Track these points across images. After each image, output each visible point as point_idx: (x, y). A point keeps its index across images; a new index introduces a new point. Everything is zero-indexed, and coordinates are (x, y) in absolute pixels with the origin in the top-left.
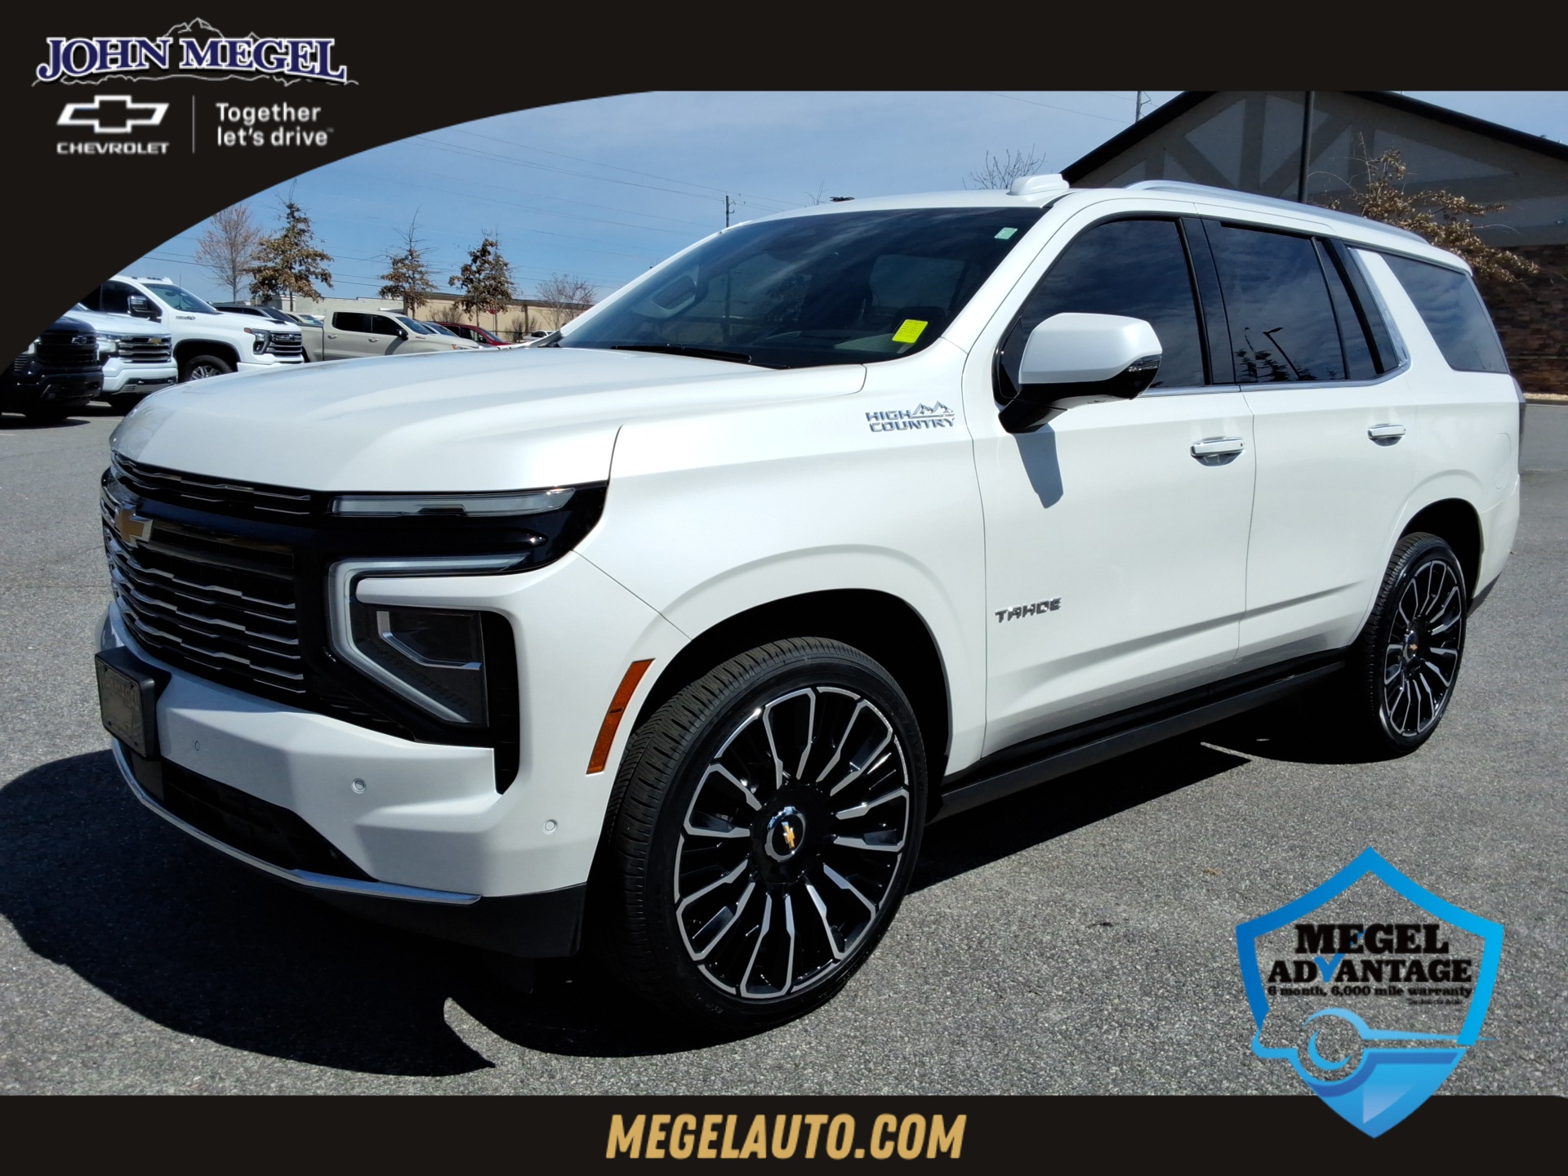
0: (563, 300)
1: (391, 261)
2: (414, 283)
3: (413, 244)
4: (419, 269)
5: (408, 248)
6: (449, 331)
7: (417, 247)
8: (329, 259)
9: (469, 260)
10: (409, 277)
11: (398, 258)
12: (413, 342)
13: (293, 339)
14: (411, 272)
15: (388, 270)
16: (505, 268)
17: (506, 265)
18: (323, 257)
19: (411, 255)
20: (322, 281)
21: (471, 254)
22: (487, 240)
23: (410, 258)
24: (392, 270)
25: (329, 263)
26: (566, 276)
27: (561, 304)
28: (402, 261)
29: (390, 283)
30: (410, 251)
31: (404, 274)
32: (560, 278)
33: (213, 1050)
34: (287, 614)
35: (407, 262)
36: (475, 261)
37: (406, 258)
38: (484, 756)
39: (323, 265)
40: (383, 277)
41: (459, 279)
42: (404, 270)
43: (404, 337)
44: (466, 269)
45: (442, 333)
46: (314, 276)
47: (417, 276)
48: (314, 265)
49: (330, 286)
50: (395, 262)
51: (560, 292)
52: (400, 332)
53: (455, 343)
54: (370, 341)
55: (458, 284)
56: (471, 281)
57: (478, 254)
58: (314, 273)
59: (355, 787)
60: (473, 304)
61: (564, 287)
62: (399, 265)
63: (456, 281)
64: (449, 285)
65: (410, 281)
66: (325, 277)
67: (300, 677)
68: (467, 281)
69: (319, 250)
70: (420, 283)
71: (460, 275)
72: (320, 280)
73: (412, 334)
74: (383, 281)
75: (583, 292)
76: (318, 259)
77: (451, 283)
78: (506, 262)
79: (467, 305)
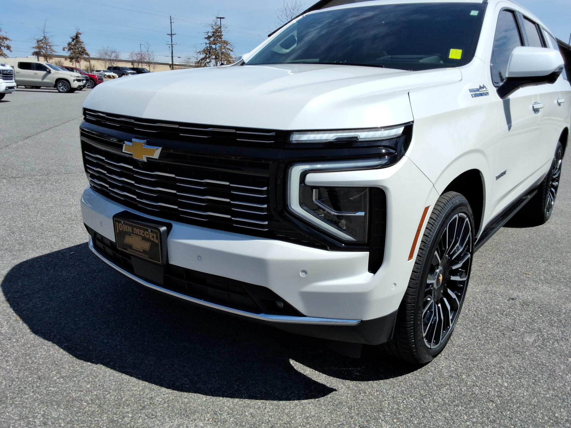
0: (107, 57)
1: (36, 41)
2: (47, 50)
3: (45, 34)
4: (49, 44)
5: (43, 36)
6: (66, 69)
7: (47, 35)
8: (9, 40)
9: (71, 40)
10: (45, 47)
11: (39, 39)
12: (53, 74)
13: (9, 72)
14: (45, 45)
15: (36, 45)
16: (82, 44)
17: (83, 43)
18: (6, 39)
19: (45, 38)
20: (7, 49)
21: (72, 38)
22: (78, 32)
23: (44, 39)
24: (37, 45)
25: (10, 41)
26: (108, 47)
27: (107, 59)
28: (41, 41)
29: (37, 50)
30: (44, 37)
31: (42, 46)
32: (105, 48)
33: (205, 399)
34: (261, 192)
35: (43, 41)
36: (73, 41)
37: (43, 40)
38: (364, 256)
39: (7, 43)
40: (33, 48)
41: (67, 48)
42: (42, 45)
43: (49, 72)
44: (69, 44)
45: (63, 70)
46: (3, 47)
47: (48, 47)
48: (3, 42)
49: (11, 51)
50: (38, 41)
51: (106, 54)
52: (48, 70)
53: (71, 74)
54: (35, 74)
55: (66, 50)
56: (72, 49)
57: (74, 38)
58: (3, 46)
59: (302, 275)
60: (73, 59)
61: (107, 52)
62: (40, 42)
63: (66, 49)
64: (63, 51)
65: (45, 49)
66: (8, 48)
67: (266, 223)
68: (70, 49)
69: (5, 36)
70: (49, 50)
71: (67, 47)
72: (6, 49)
73: (53, 71)
74: (33, 49)
75: (115, 54)
76: (5, 40)
77: (64, 49)
78: (83, 41)
79: (71, 59)
